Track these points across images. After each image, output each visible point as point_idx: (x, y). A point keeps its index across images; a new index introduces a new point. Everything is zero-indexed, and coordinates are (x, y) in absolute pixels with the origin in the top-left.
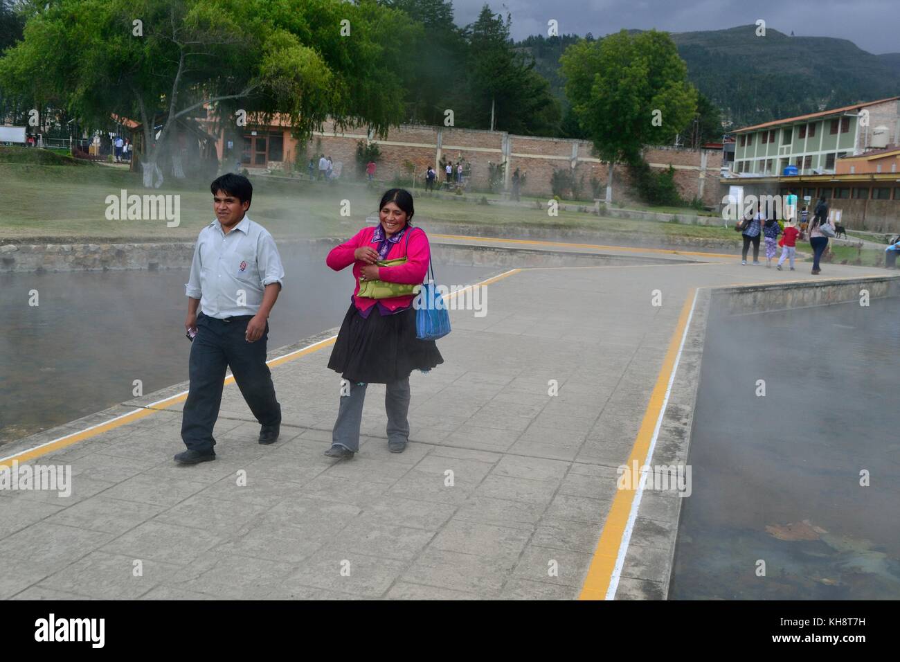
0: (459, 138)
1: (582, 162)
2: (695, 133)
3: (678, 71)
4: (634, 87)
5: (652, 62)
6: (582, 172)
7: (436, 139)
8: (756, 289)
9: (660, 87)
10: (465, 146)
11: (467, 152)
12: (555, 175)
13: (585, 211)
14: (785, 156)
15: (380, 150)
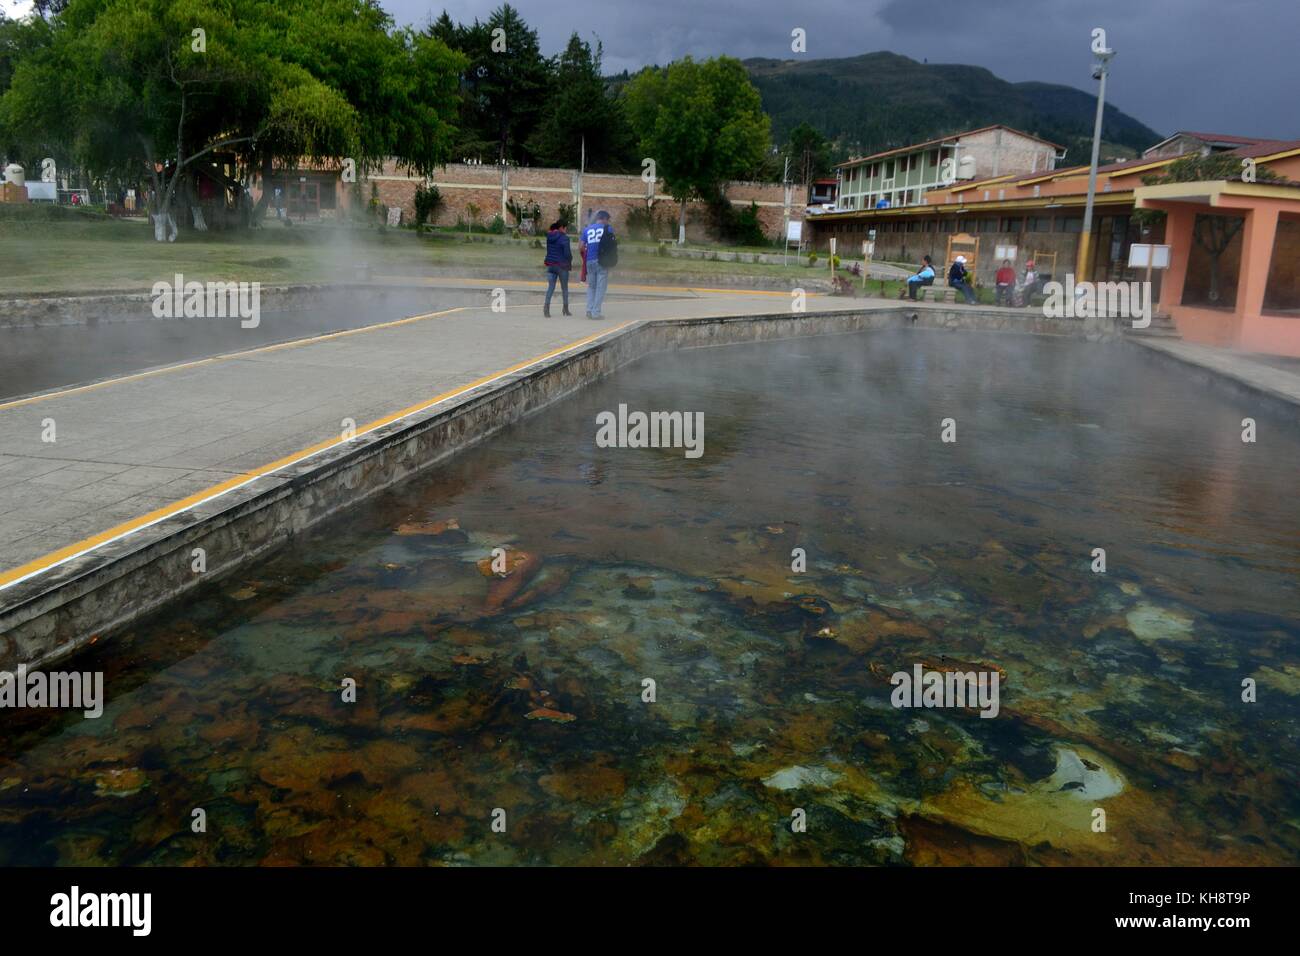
0: (526, 178)
1: (659, 200)
2: (806, 168)
3: (750, 100)
4: (700, 118)
5: (720, 91)
6: (658, 211)
7: (501, 179)
8: (711, 321)
9: (728, 118)
10: (533, 186)
11: (535, 193)
12: (631, 215)
13: (644, 252)
14: (887, 191)
15: (441, 193)
